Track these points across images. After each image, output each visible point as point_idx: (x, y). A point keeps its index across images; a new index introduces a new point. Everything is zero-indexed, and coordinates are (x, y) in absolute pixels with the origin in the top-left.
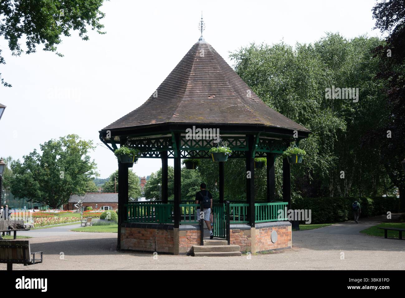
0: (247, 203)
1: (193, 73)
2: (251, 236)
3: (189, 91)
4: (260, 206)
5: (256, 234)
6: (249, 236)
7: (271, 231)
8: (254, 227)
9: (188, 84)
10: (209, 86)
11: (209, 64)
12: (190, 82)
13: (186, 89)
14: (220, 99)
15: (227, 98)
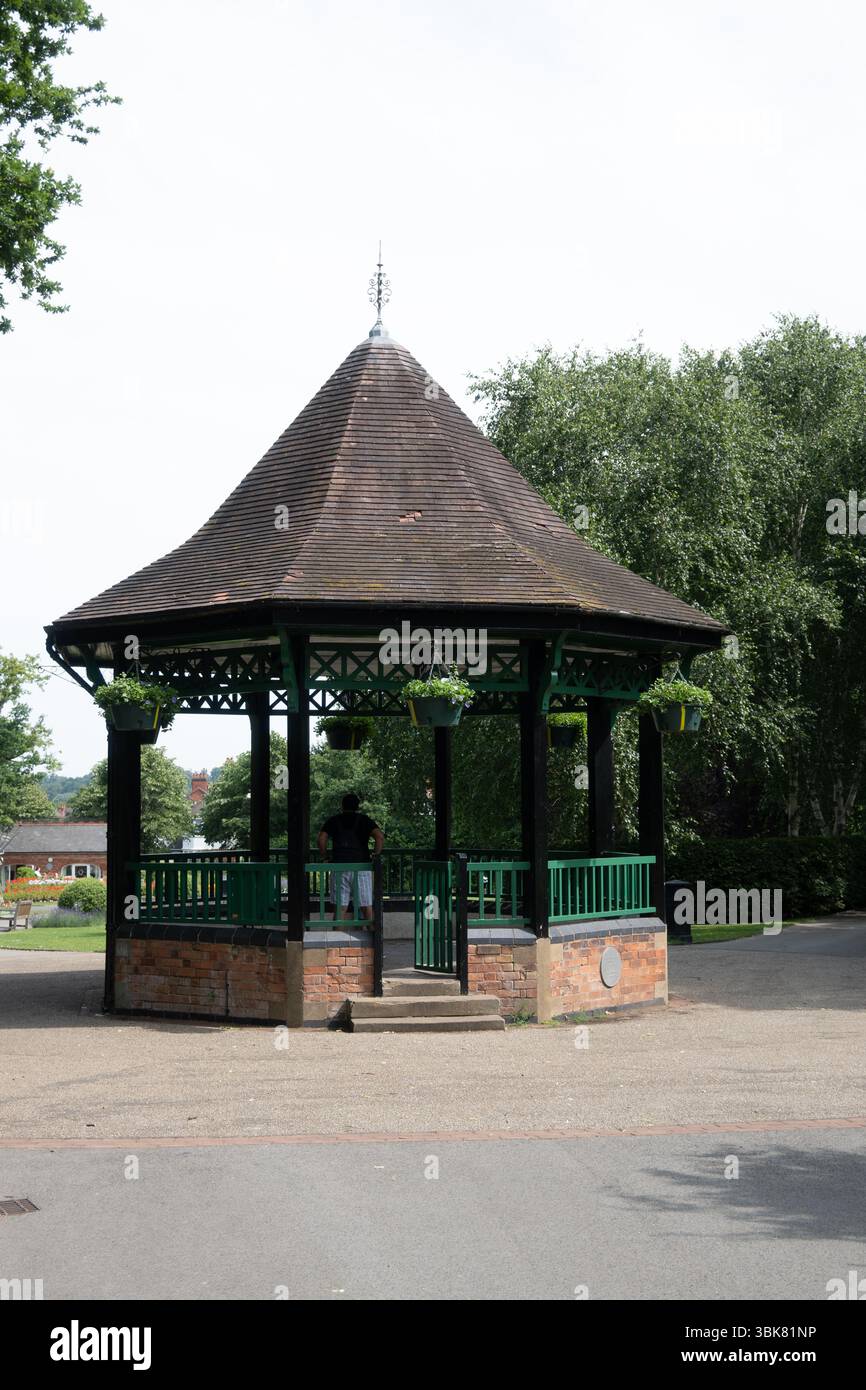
0: (525, 860)
1: (350, 439)
2: (538, 965)
3: (337, 499)
4: (565, 871)
5: (553, 959)
6: (531, 967)
7: (602, 950)
8: (546, 935)
9: (335, 475)
10: (402, 483)
11: (401, 412)
12: (341, 469)
13: (329, 493)
14: (436, 524)
15: (461, 520)
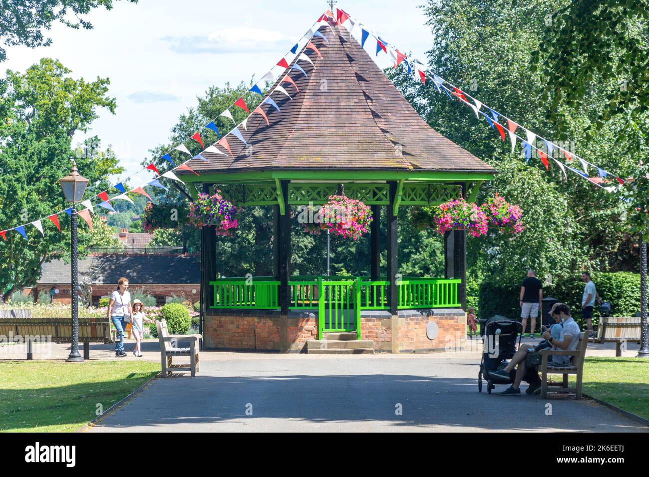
0: (387, 281)
1: (314, 81)
2: (392, 327)
3: (305, 113)
4: (408, 286)
5: (400, 325)
6: (389, 328)
7: (427, 323)
8: (396, 314)
9: (305, 100)
10: (337, 104)
11: (339, 65)
12: (308, 97)
13: (302, 110)
14: (351, 125)
15: (362, 123)
